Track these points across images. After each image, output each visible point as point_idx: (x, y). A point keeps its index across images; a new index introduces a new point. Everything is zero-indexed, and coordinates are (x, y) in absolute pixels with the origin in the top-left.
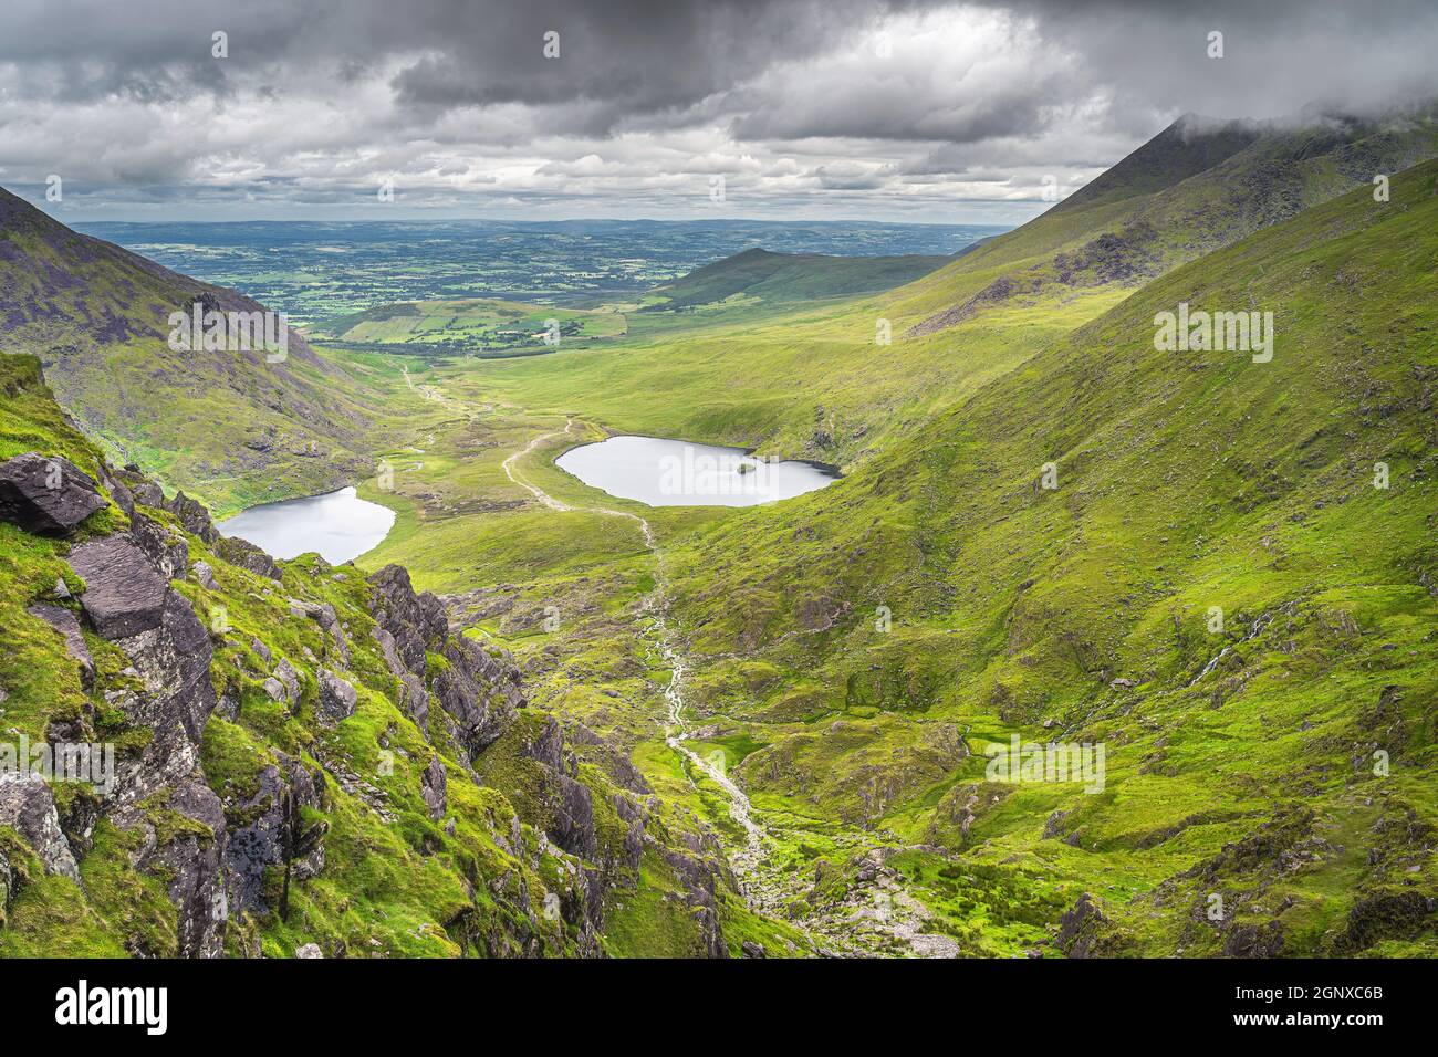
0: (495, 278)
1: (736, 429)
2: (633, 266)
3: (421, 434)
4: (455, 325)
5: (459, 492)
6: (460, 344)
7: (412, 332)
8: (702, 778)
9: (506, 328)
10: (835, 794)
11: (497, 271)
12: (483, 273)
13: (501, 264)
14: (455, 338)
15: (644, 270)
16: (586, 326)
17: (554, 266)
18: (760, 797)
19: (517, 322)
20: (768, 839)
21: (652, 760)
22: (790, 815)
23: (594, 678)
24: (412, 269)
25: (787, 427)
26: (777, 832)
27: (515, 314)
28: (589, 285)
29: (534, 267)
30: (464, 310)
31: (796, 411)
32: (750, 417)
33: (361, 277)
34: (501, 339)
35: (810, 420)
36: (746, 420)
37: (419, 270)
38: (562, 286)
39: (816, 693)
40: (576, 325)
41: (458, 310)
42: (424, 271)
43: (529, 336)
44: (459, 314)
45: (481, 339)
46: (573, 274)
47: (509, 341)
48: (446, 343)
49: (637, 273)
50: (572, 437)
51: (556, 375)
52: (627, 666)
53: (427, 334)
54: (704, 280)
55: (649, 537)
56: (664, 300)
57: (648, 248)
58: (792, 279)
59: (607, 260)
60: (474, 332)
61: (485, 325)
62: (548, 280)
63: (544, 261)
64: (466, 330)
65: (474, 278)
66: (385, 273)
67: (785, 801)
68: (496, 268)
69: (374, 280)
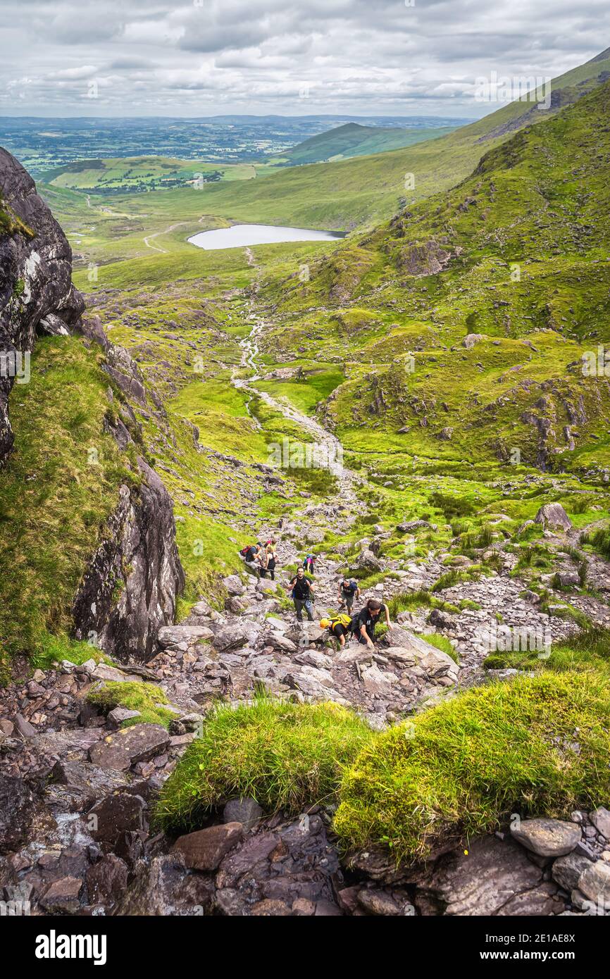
0: (165, 152)
1: (334, 218)
2: (263, 145)
3: (85, 226)
4: (130, 176)
5: (104, 254)
6: (133, 188)
7: (100, 181)
8: (272, 417)
9: (168, 176)
10: (478, 424)
11: (166, 148)
12: (156, 149)
13: (169, 143)
14: (130, 184)
15: (270, 147)
16: (226, 174)
17: (207, 144)
18: (357, 436)
19: (175, 172)
20: (371, 487)
21: (205, 399)
22: (405, 455)
23: (156, 327)
24: (106, 146)
25: (375, 214)
26: (385, 479)
27: (174, 167)
28: (231, 156)
29: (193, 145)
30: (137, 164)
31: (383, 202)
32: (346, 208)
33: (68, 151)
34: (164, 184)
35: (395, 208)
36: (343, 211)
37: (110, 147)
38: (211, 156)
39: (425, 332)
40: (219, 174)
41: (132, 164)
42: (113, 147)
43: (184, 182)
44: (132, 168)
45: (148, 185)
46: (220, 150)
47: (170, 185)
48: (124, 187)
49: (266, 149)
50: (204, 225)
51: (198, 197)
52: (197, 317)
53: (111, 182)
54: (314, 146)
55: (251, 258)
56: (284, 161)
57: (274, 133)
58: (377, 144)
59: (244, 140)
60: (144, 180)
61: (152, 175)
62: (202, 153)
63: (199, 141)
64: (139, 179)
65: (148, 152)
66: (86, 149)
67: (396, 439)
68: (165, 146)
69: (78, 154)
